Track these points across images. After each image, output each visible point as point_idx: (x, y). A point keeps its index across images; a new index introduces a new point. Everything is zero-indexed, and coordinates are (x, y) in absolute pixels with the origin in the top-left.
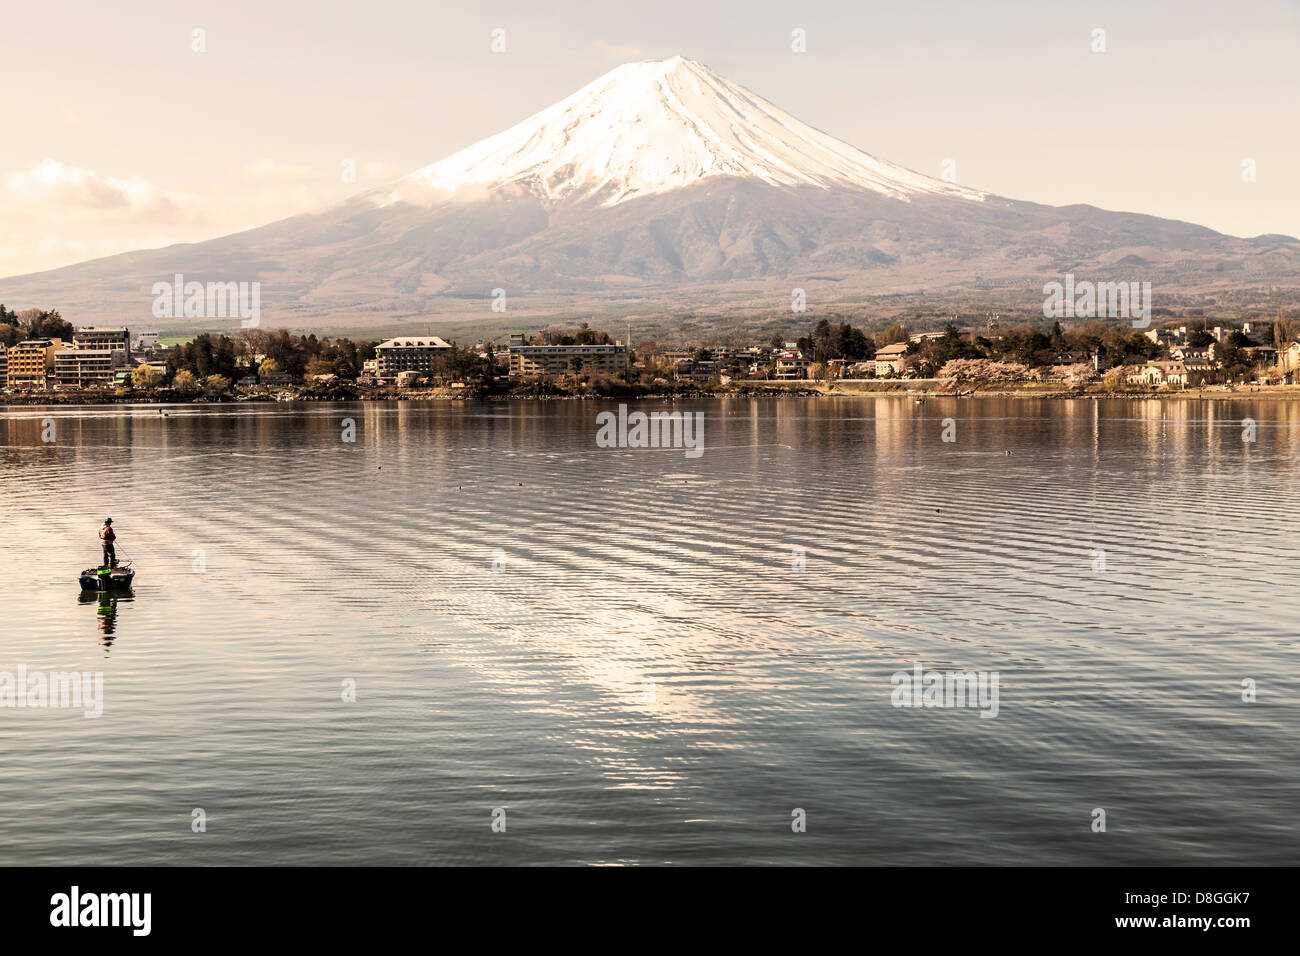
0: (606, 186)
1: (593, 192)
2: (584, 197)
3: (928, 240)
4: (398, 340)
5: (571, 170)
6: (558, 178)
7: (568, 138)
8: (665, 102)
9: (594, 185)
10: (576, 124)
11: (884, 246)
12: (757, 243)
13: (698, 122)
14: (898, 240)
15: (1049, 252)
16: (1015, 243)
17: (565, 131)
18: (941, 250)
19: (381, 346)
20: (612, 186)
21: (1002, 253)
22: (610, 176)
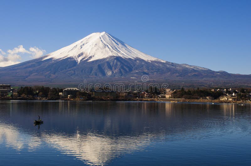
0: (89, 57)
1: (86, 58)
2: (85, 59)
3: (155, 70)
4: (68, 88)
5: (82, 54)
6: (79, 56)
7: (81, 48)
8: (102, 41)
9: (87, 57)
10: (83, 45)
11: (146, 71)
12: (120, 70)
13: (108, 45)
14: (148, 70)
15: (179, 73)
16: (171, 71)
17: (81, 46)
18: (157, 72)
19: (65, 90)
20: (91, 57)
21: (169, 73)
22: (90, 55)
